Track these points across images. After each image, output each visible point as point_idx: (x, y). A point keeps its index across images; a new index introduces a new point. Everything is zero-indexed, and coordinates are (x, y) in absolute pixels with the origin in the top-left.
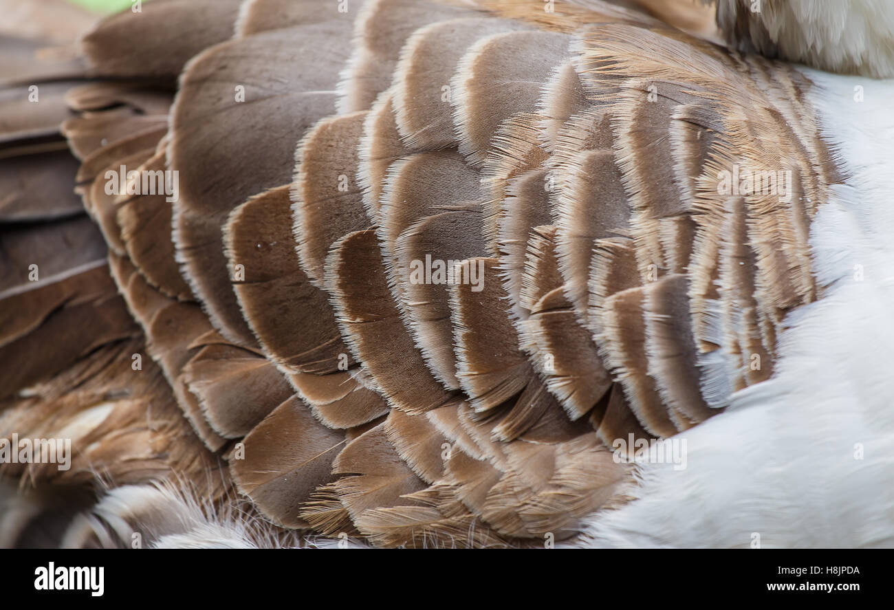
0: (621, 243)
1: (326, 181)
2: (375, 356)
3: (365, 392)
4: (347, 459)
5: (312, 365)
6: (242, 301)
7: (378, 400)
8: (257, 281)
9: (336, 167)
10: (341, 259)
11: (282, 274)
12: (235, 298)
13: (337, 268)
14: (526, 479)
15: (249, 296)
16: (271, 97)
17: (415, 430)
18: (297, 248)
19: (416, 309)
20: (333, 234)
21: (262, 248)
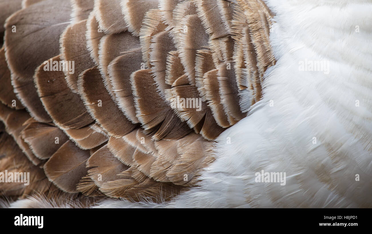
0: (206, 52)
1: (73, 50)
2: (101, 117)
3: (97, 133)
4: (92, 161)
5: (74, 125)
6: (44, 104)
7: (102, 136)
8: (49, 95)
9: (76, 44)
10: (83, 81)
11: (59, 92)
12: (41, 103)
13: (82, 84)
14: (166, 158)
15: (47, 102)
16: (44, 28)
17: (120, 145)
18: (66, 78)
19: (118, 93)
20: (79, 71)
21: (50, 81)
